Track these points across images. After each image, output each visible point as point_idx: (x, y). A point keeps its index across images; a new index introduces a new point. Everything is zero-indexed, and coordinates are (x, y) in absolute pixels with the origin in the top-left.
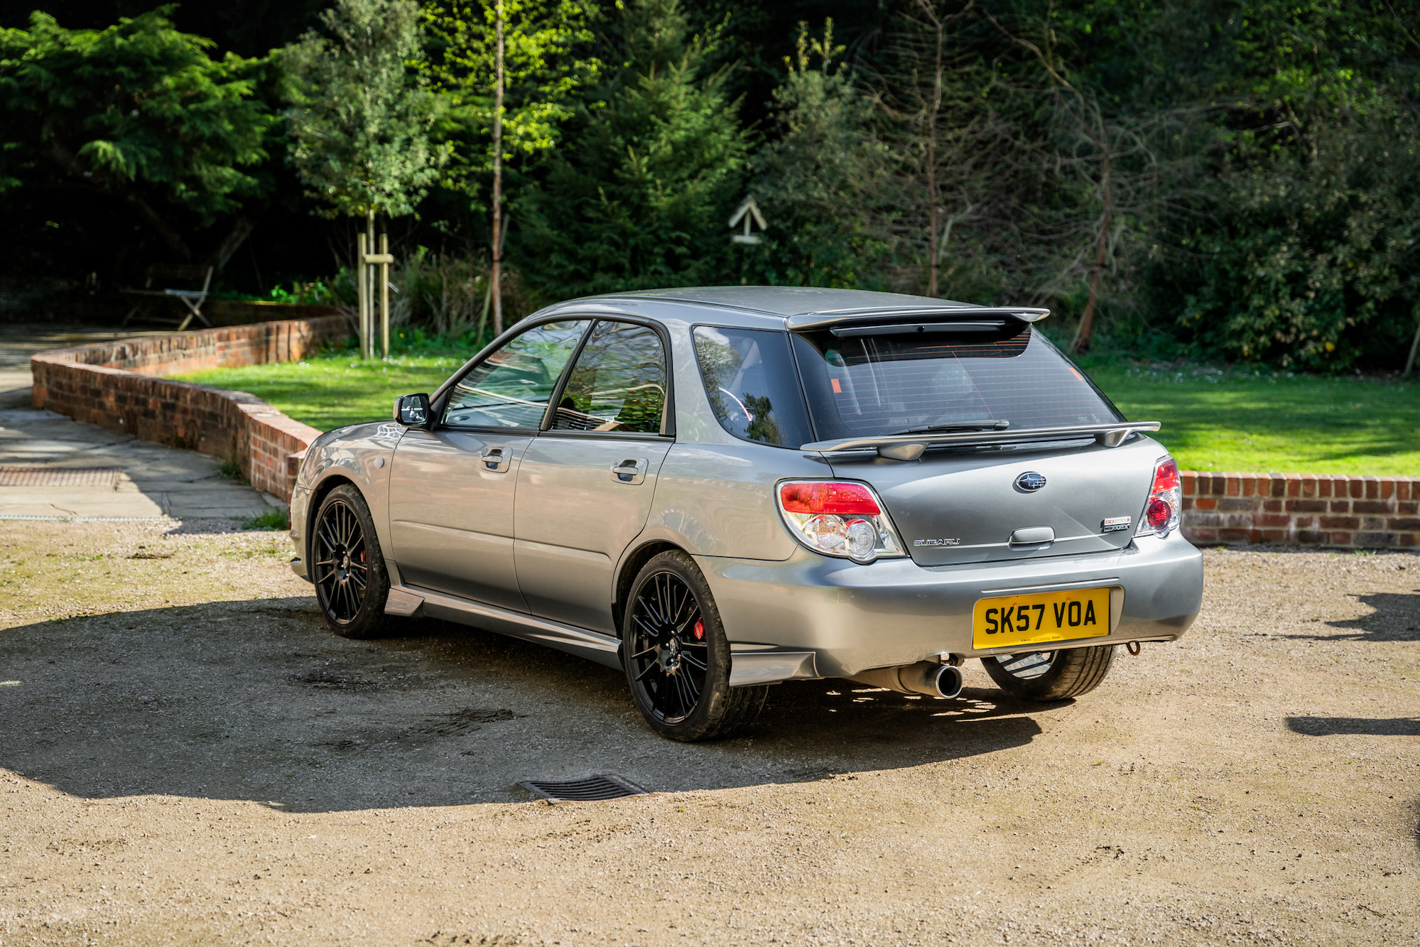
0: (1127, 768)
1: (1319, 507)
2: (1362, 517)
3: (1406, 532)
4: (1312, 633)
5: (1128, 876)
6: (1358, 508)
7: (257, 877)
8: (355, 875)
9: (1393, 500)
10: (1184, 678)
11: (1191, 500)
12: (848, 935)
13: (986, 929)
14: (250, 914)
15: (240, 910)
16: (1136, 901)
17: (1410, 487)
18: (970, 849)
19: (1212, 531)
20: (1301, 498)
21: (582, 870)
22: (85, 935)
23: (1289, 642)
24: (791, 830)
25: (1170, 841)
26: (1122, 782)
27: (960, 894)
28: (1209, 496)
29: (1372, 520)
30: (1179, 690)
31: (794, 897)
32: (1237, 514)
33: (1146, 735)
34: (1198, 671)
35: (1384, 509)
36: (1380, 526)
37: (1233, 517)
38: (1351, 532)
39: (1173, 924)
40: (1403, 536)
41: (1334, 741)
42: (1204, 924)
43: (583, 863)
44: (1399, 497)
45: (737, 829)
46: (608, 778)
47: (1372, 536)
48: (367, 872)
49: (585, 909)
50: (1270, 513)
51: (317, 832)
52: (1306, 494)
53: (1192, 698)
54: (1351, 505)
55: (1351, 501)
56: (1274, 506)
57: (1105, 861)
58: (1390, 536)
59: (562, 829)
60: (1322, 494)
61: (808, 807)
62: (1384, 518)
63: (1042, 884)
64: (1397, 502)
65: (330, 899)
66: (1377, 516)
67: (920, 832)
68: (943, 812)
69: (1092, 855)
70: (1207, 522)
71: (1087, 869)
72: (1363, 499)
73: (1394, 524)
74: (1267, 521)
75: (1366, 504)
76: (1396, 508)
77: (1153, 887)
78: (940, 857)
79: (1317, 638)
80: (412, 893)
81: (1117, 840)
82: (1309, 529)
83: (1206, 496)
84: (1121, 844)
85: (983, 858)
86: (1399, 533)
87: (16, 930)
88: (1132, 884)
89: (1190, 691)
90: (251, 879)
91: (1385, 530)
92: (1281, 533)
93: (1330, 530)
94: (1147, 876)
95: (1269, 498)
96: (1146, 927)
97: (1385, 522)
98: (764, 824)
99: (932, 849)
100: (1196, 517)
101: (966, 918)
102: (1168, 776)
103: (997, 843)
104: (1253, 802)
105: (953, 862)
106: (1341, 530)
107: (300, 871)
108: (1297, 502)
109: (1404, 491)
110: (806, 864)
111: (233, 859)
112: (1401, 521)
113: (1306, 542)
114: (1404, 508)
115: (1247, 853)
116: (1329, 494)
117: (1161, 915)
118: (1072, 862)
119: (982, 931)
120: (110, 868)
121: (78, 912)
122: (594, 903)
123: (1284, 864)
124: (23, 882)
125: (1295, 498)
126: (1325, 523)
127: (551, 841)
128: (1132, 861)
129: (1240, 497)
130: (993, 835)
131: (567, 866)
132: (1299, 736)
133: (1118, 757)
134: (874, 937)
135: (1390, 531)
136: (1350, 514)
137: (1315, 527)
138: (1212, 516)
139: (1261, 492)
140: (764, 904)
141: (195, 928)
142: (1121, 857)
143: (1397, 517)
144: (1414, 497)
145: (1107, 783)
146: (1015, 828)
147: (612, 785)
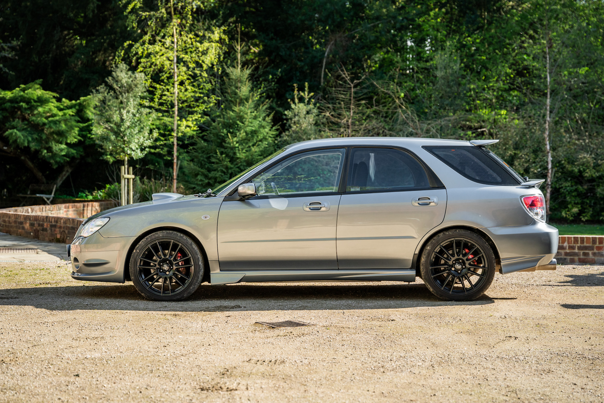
0: (503, 317)
3: (572, 257)
4: (551, 284)
5: (524, 344)
7: (165, 346)
8: (205, 346)
9: (566, 244)
14: (169, 355)
15: (164, 354)
16: (532, 350)
17: (573, 239)
18: (454, 338)
21: (298, 344)
22: (104, 360)
23: (544, 286)
24: (377, 333)
25: (534, 335)
26: (504, 320)
27: (459, 348)
31: (391, 350)
36: (561, 255)
39: (552, 355)
40: (570, 259)
41: (581, 310)
43: (297, 342)
44: (568, 243)
46: (292, 321)
48: (209, 345)
49: (307, 353)
57: (511, 340)
58: (565, 259)
59: (282, 333)
61: (380, 328)
63: (490, 346)
64: (568, 245)
65: (199, 352)
66: (560, 251)
67: (431, 334)
68: (437, 329)
69: (505, 339)
71: (506, 342)
73: (566, 254)
76: (567, 248)
77: (536, 346)
78: (443, 340)
79: (554, 286)
80: (231, 350)
81: (513, 335)
84: (515, 335)
85: (461, 340)
86: (569, 257)
87: (74, 359)
88: (527, 346)
90: (163, 347)
91: (563, 256)
94: (532, 344)
96: (541, 356)
97: (563, 253)
98: (365, 332)
101: (466, 354)
102: (521, 319)
103: (464, 337)
104: (560, 325)
107: (181, 345)
109: (570, 240)
110: (390, 342)
111: (151, 342)
112: (569, 253)
114: (571, 248)
115: (568, 338)
117: (545, 353)
118: (498, 341)
119: (475, 357)
120: (102, 344)
121: (97, 355)
123: (585, 340)
124: (69, 348)
127: (280, 337)
128: (523, 340)
130: (461, 334)
131: (290, 343)
132: (566, 309)
133: (497, 315)
135: (565, 257)
140: (380, 352)
141: (149, 359)
142: (517, 339)
143: (568, 251)
144: (574, 243)
145: (497, 321)
146: (469, 332)
147: (295, 323)
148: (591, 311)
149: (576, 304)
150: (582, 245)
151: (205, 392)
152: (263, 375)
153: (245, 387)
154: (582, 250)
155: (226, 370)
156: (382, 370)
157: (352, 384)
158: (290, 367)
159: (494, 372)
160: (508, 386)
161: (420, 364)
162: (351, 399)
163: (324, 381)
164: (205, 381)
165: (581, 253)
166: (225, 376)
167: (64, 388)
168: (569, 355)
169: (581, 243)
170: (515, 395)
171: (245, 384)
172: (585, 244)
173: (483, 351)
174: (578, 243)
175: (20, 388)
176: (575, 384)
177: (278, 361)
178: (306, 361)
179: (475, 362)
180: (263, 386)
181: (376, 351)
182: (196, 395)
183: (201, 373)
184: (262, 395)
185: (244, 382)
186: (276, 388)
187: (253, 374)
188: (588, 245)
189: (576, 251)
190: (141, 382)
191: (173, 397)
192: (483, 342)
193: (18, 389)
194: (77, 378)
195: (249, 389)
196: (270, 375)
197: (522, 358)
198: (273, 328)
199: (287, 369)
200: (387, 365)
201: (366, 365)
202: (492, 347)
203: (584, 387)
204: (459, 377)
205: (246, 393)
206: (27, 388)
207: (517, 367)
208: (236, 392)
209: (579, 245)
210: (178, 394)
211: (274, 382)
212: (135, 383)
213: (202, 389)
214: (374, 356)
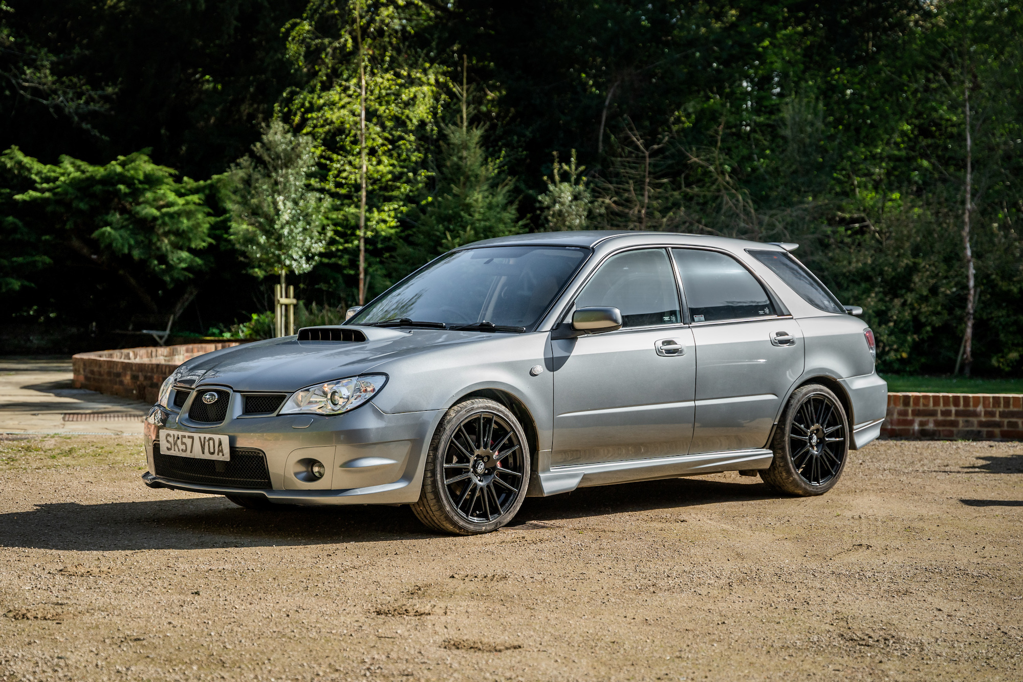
0: (857, 517)
1: (933, 413)
2: (961, 420)
3: (990, 429)
5: (878, 555)
6: (958, 413)
7: (329, 555)
8: (390, 555)
9: (980, 408)
13: (800, 572)
14: (333, 567)
15: (326, 566)
16: (889, 564)
17: (991, 400)
18: (773, 546)
20: (921, 407)
21: (531, 554)
22: (238, 573)
23: (934, 473)
25: (898, 543)
26: (857, 522)
27: (776, 561)
29: (967, 421)
30: (873, 491)
31: (671, 562)
33: (861, 506)
34: (882, 484)
35: (975, 414)
36: (972, 425)
38: (954, 429)
39: (917, 571)
40: (987, 432)
42: (937, 571)
43: (530, 551)
44: (984, 406)
47: (968, 432)
48: (397, 554)
50: (901, 418)
52: (924, 405)
53: (883, 493)
54: (953, 412)
55: (953, 409)
57: (861, 550)
58: (979, 432)
59: (509, 539)
60: (934, 405)
61: (661, 532)
62: (974, 420)
64: (983, 410)
66: (971, 419)
67: (738, 540)
68: (749, 533)
69: (852, 548)
71: (851, 553)
72: (961, 408)
73: (981, 424)
74: (899, 422)
75: (963, 411)
76: (983, 414)
77: (897, 559)
78: (756, 549)
80: (429, 561)
81: (865, 542)
82: (927, 427)
84: (868, 543)
85: (783, 549)
86: (985, 429)
87: (194, 571)
88: (883, 557)
90: (326, 556)
91: (975, 428)
92: (909, 430)
93: (941, 428)
94: (891, 555)
96: (900, 572)
97: (976, 423)
99: (749, 546)
101: (785, 569)
102: (884, 520)
103: (789, 545)
104: (942, 529)
105: (765, 551)
106: (948, 428)
107: (354, 554)
108: (919, 410)
109: (987, 402)
110: (672, 551)
111: (309, 550)
112: (986, 422)
113: (925, 435)
114: (987, 413)
115: (950, 547)
116: (939, 405)
117: (908, 568)
118: (840, 551)
119: (798, 573)
121: (227, 566)
122: (546, 565)
123: (975, 551)
125: (917, 408)
126: (937, 423)
127: (504, 544)
128: (878, 550)
130: (785, 542)
131: (521, 552)
133: (848, 514)
135: (979, 429)
136: (953, 418)
137: (931, 426)
140: (654, 565)
142: (870, 548)
143: (983, 419)
144: (994, 406)
145: (847, 522)
146: (797, 539)
148: (998, 510)
149: (978, 498)
150: (1006, 410)
151: (383, 616)
152: (472, 596)
153: (442, 611)
154: (1006, 417)
155: (417, 588)
156: (652, 589)
157: (603, 607)
158: (514, 585)
159: (822, 593)
160: (837, 612)
161: (712, 582)
162: (598, 627)
163: (561, 604)
164: (384, 602)
165: (1006, 423)
166: (415, 596)
167: (177, 609)
168: (944, 571)
169: (1005, 406)
170: (845, 624)
171: (444, 607)
172: (1012, 408)
173: (813, 565)
174: (999, 406)
175: (114, 608)
176: (940, 610)
177: (497, 576)
178: (540, 577)
179: (796, 579)
180: (470, 610)
181: (649, 563)
182: (369, 621)
183: (379, 592)
184: (466, 621)
185: (442, 605)
186: (488, 613)
187: (457, 594)
188: (1015, 409)
189: (997, 419)
190: (291, 603)
191: (335, 622)
192: (815, 553)
193: (111, 610)
194: (197, 597)
195: (449, 613)
196: (482, 595)
197: (869, 574)
199: (509, 587)
200: (661, 583)
201: (628, 583)
202: (828, 559)
203: (953, 613)
204: (766, 600)
205: (443, 618)
206: (124, 609)
207: (859, 586)
208: (429, 617)
209: (1001, 409)
210: (342, 618)
211: (486, 604)
212: (281, 604)
213: (379, 613)
214: (644, 570)
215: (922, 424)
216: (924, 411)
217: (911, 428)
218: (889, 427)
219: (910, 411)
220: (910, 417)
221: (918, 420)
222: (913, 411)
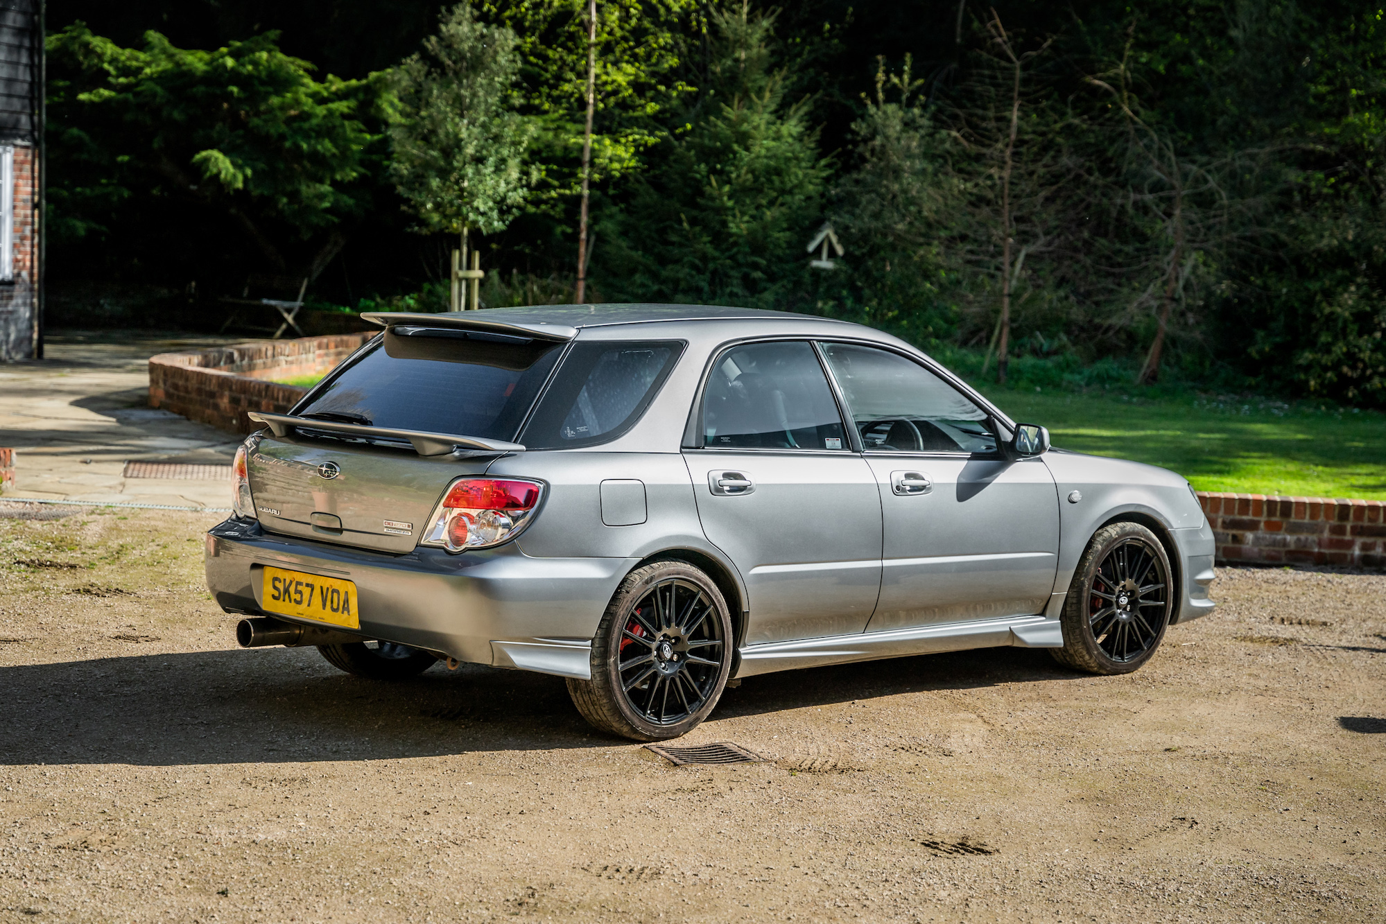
4: (1373, 646)
5: (1201, 843)
7: (426, 813)
8: (512, 815)
10: (1252, 681)
11: (1259, 522)
12: (952, 878)
13: (1075, 879)
14: (426, 841)
15: (417, 838)
16: (1210, 863)
18: (1058, 815)
19: (1279, 552)
20: (1366, 523)
21: (711, 820)
22: (289, 851)
23: (1352, 653)
24: (895, 794)
25: (1240, 815)
27: (1050, 851)
28: (1276, 519)
30: (1247, 691)
31: (901, 848)
32: (1303, 537)
33: (1216, 728)
34: (1265, 676)
37: (1299, 540)
39: (1244, 882)
42: (1271, 883)
43: (710, 815)
45: (845, 792)
46: (725, 745)
48: (522, 813)
49: (717, 850)
50: (1335, 537)
51: (472, 780)
52: (1370, 520)
53: (1259, 698)
56: (1339, 530)
57: (1180, 830)
59: (688, 785)
61: (908, 776)
63: (1124, 846)
65: (493, 833)
67: (1012, 800)
68: (1033, 785)
69: (1169, 824)
70: (1274, 543)
71: (1164, 835)
74: (1332, 544)
77: (1225, 852)
78: (1031, 821)
79: (1378, 651)
80: (563, 831)
81: (1191, 813)
82: (1372, 553)
83: (1274, 519)
84: (1195, 816)
85: (1069, 823)
87: (230, 844)
88: (1206, 849)
89: (1258, 691)
90: (422, 815)
92: (1345, 555)
94: (1219, 843)
95: (1334, 522)
96: (1219, 883)
98: (870, 789)
99: (1023, 814)
100: (1264, 539)
101: (1057, 870)
102: (1238, 762)
103: (1081, 813)
104: (1315, 787)
105: (1043, 825)
107: (463, 809)
108: (1362, 527)
110: (910, 821)
111: (402, 798)
113: (1369, 565)
115: (1311, 829)
117: (1233, 875)
118: (1150, 829)
119: (1071, 881)
120: (299, 800)
121: (279, 833)
122: (724, 845)
123: (1345, 838)
124: (227, 808)
125: (1360, 523)
127: (679, 795)
128: (1205, 831)
129: (1307, 520)
131: (697, 815)
134: (975, 881)
137: (1379, 551)
138: (1279, 537)
139: (1327, 517)
140: (876, 852)
141: (382, 850)
142: (1195, 827)
146: (1098, 800)
147: (730, 751)
152: (602, 911)
155: (530, 891)
158: (667, 890)
166: (523, 910)
168: (1281, 884)
173: (1100, 862)
177: (646, 871)
178: (705, 875)
187: (582, 908)
192: (1113, 833)
196: (616, 912)
197: (1172, 887)
198: (676, 765)
199: (658, 894)
201: (828, 893)
202: (1126, 848)
207: (1148, 913)
215: (1365, 547)
216: (1368, 528)
217: (1348, 552)
218: (1316, 550)
219: (1348, 528)
220: (1348, 537)
221: (1359, 541)
222: (1353, 528)
